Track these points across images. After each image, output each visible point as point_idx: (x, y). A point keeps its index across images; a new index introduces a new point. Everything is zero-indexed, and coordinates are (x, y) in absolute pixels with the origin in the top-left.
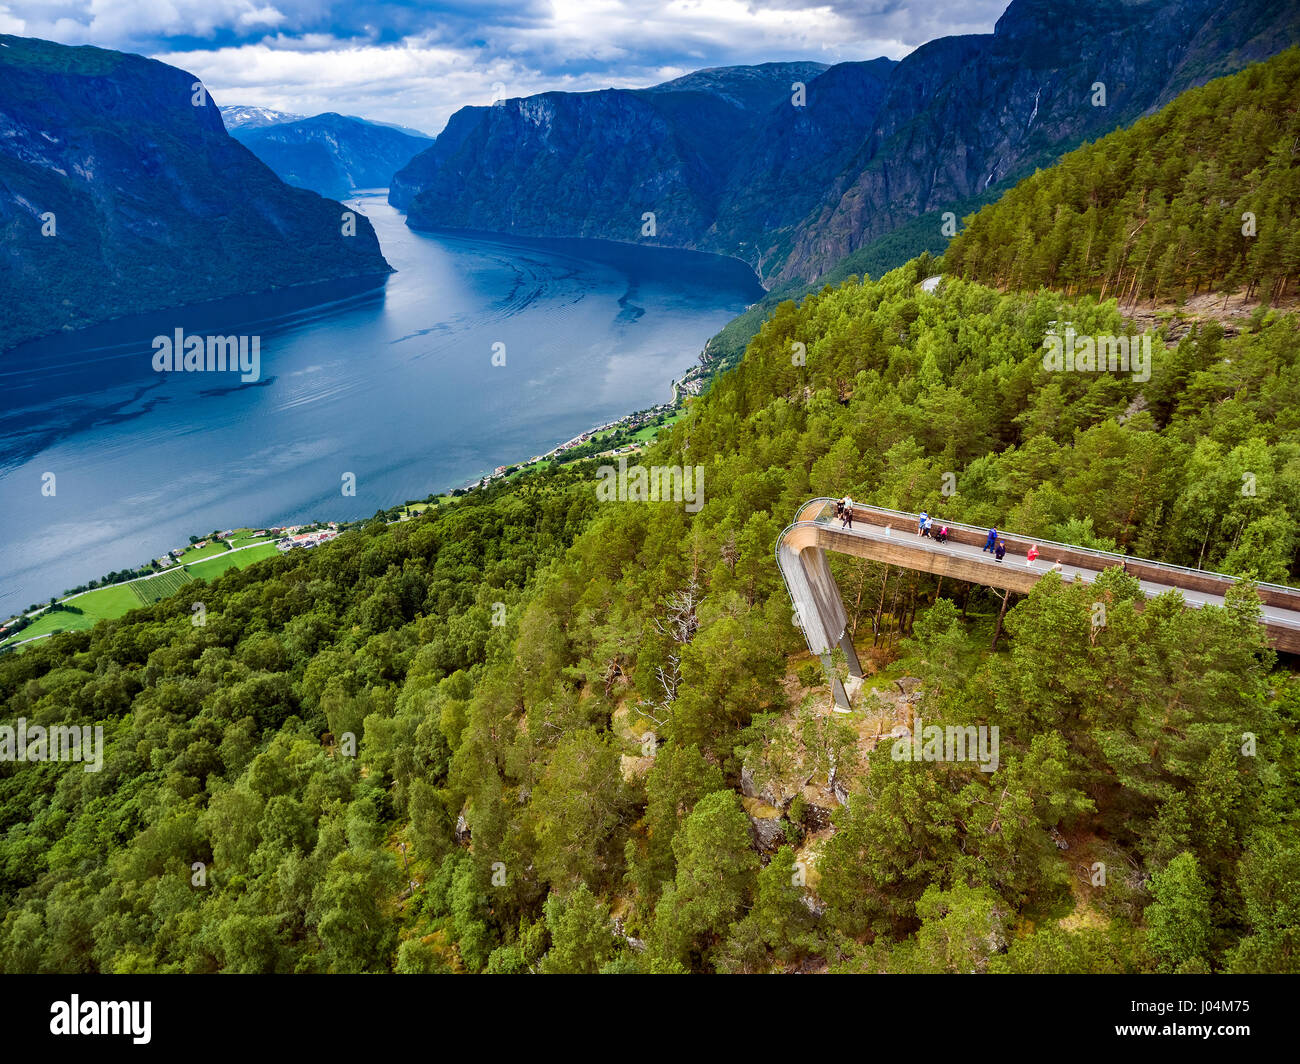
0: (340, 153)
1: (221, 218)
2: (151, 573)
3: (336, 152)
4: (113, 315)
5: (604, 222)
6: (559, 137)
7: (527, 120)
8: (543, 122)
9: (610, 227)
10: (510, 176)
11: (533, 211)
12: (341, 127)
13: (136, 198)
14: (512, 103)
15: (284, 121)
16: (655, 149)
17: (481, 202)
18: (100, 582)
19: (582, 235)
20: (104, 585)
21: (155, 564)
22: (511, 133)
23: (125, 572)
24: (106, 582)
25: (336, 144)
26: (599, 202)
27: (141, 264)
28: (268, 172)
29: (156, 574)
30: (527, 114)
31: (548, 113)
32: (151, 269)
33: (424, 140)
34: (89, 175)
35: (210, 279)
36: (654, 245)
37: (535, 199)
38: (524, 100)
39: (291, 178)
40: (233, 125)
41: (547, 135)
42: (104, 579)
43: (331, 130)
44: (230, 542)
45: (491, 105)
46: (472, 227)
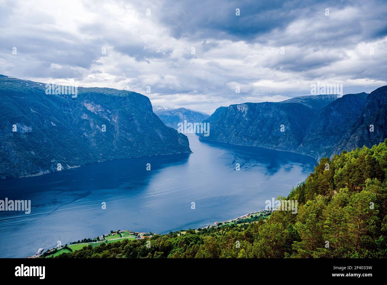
0: (183, 119)
1: (146, 134)
2: (96, 241)
3: (182, 118)
4: (111, 159)
5: (262, 142)
6: (249, 115)
7: (239, 110)
8: (244, 111)
9: (265, 143)
10: (232, 126)
11: (238, 137)
12: (184, 112)
13: (126, 127)
14: (235, 107)
15: (169, 110)
16: (281, 119)
17: (222, 134)
18: (81, 241)
19: (254, 145)
20: (82, 243)
21: (98, 238)
22: (234, 114)
23: (89, 239)
24: (83, 242)
25: (182, 116)
26: (261, 135)
27: (122, 145)
28: (162, 122)
29: (97, 242)
30: (240, 109)
31: (246, 108)
32: (124, 147)
33: (207, 116)
34: (116, 121)
35: (139, 151)
36: (279, 150)
37: (239, 134)
38: (239, 105)
39: (168, 125)
40: (156, 111)
41: (245, 115)
42: (82, 240)
43: (181, 112)
44: (122, 235)
45: (229, 106)
46: (219, 141)
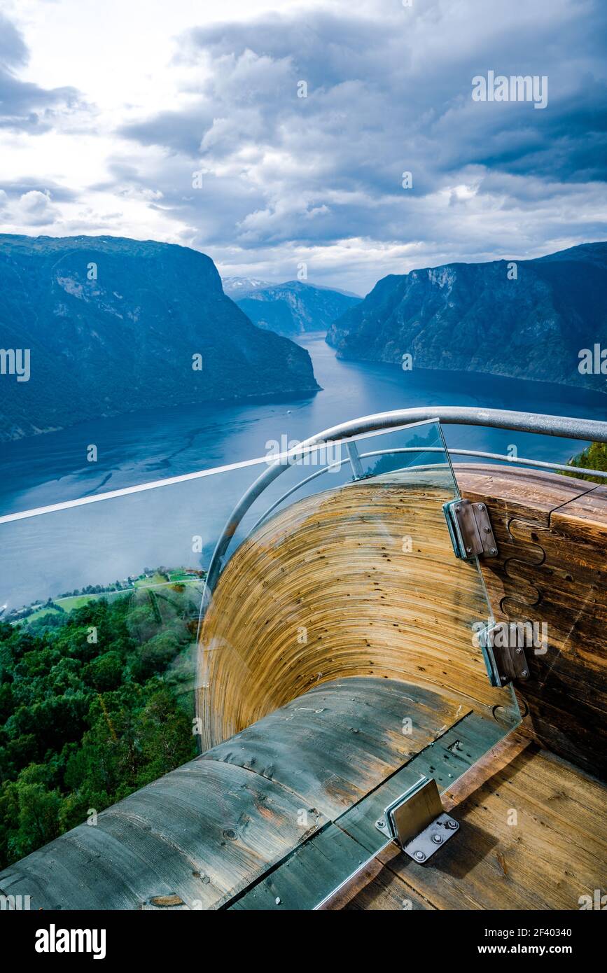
0: (297, 308)
1: (210, 348)
2: (113, 590)
3: (294, 307)
4: (132, 409)
5: (489, 360)
6: (457, 295)
7: (433, 283)
8: (446, 285)
9: (493, 364)
10: (416, 324)
11: (431, 350)
12: (300, 290)
13: (161, 333)
14: (423, 274)
15: (263, 287)
16: (535, 304)
17: (392, 342)
18: (81, 591)
19: (469, 369)
20: (82, 594)
21: (118, 584)
22: (420, 293)
23: (98, 587)
24: (84, 592)
25: (295, 301)
26: (485, 344)
27: (156, 376)
28: (247, 319)
29: (117, 592)
30: (434, 279)
31: (451, 278)
32: (161, 379)
33: (356, 299)
34: (136, 318)
35: (196, 388)
36: (529, 379)
37: (433, 341)
38: (432, 270)
39: (261, 324)
40: (230, 289)
41: (448, 294)
42: (83, 590)
43: (293, 291)
44: (169, 576)
45: (407, 273)
46: (384, 360)
